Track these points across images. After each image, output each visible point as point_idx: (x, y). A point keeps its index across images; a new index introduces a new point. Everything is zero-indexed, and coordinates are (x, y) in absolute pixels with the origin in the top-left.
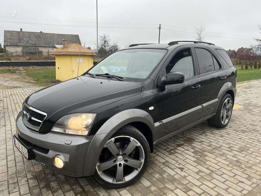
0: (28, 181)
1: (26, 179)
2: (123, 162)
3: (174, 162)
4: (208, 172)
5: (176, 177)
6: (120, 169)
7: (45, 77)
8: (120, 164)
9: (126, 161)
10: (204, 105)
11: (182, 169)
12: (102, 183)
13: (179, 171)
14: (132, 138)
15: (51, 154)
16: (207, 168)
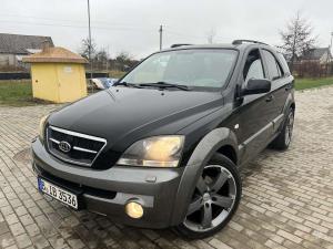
0: (66, 242)
1: (62, 240)
2: (210, 202)
3: (254, 196)
4: (303, 204)
5: (268, 214)
6: (208, 211)
7: (15, 94)
8: (207, 205)
9: (214, 199)
10: (275, 121)
11: (270, 204)
12: (186, 233)
13: (267, 207)
14: (223, 168)
15: (120, 198)
16: (298, 200)
